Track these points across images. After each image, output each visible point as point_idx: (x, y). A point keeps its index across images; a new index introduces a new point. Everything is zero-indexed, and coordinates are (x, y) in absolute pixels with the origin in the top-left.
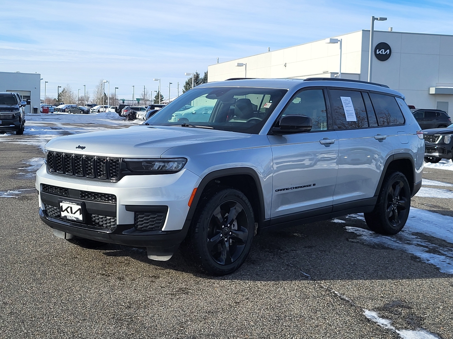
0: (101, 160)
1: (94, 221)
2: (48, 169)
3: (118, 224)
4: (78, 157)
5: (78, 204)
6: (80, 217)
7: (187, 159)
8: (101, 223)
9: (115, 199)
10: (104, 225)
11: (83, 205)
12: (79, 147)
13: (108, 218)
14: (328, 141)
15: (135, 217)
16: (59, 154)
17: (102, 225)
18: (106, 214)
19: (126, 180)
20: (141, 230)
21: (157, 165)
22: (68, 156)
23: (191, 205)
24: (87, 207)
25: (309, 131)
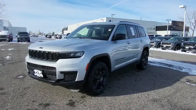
0: (49, 53)
1: (48, 77)
2: (29, 56)
3: (57, 79)
4: (40, 52)
5: (41, 71)
6: (42, 76)
7: (84, 52)
8: (50, 78)
9: (56, 69)
10: (52, 79)
11: (43, 71)
12: (40, 48)
13: (53, 76)
14: (129, 42)
15: (64, 76)
16: (33, 51)
17: (51, 79)
18: (52, 75)
19: (60, 61)
20: (67, 81)
21: (72, 55)
22: (36, 51)
23: (87, 70)
24: (45, 72)
25: (125, 39)
